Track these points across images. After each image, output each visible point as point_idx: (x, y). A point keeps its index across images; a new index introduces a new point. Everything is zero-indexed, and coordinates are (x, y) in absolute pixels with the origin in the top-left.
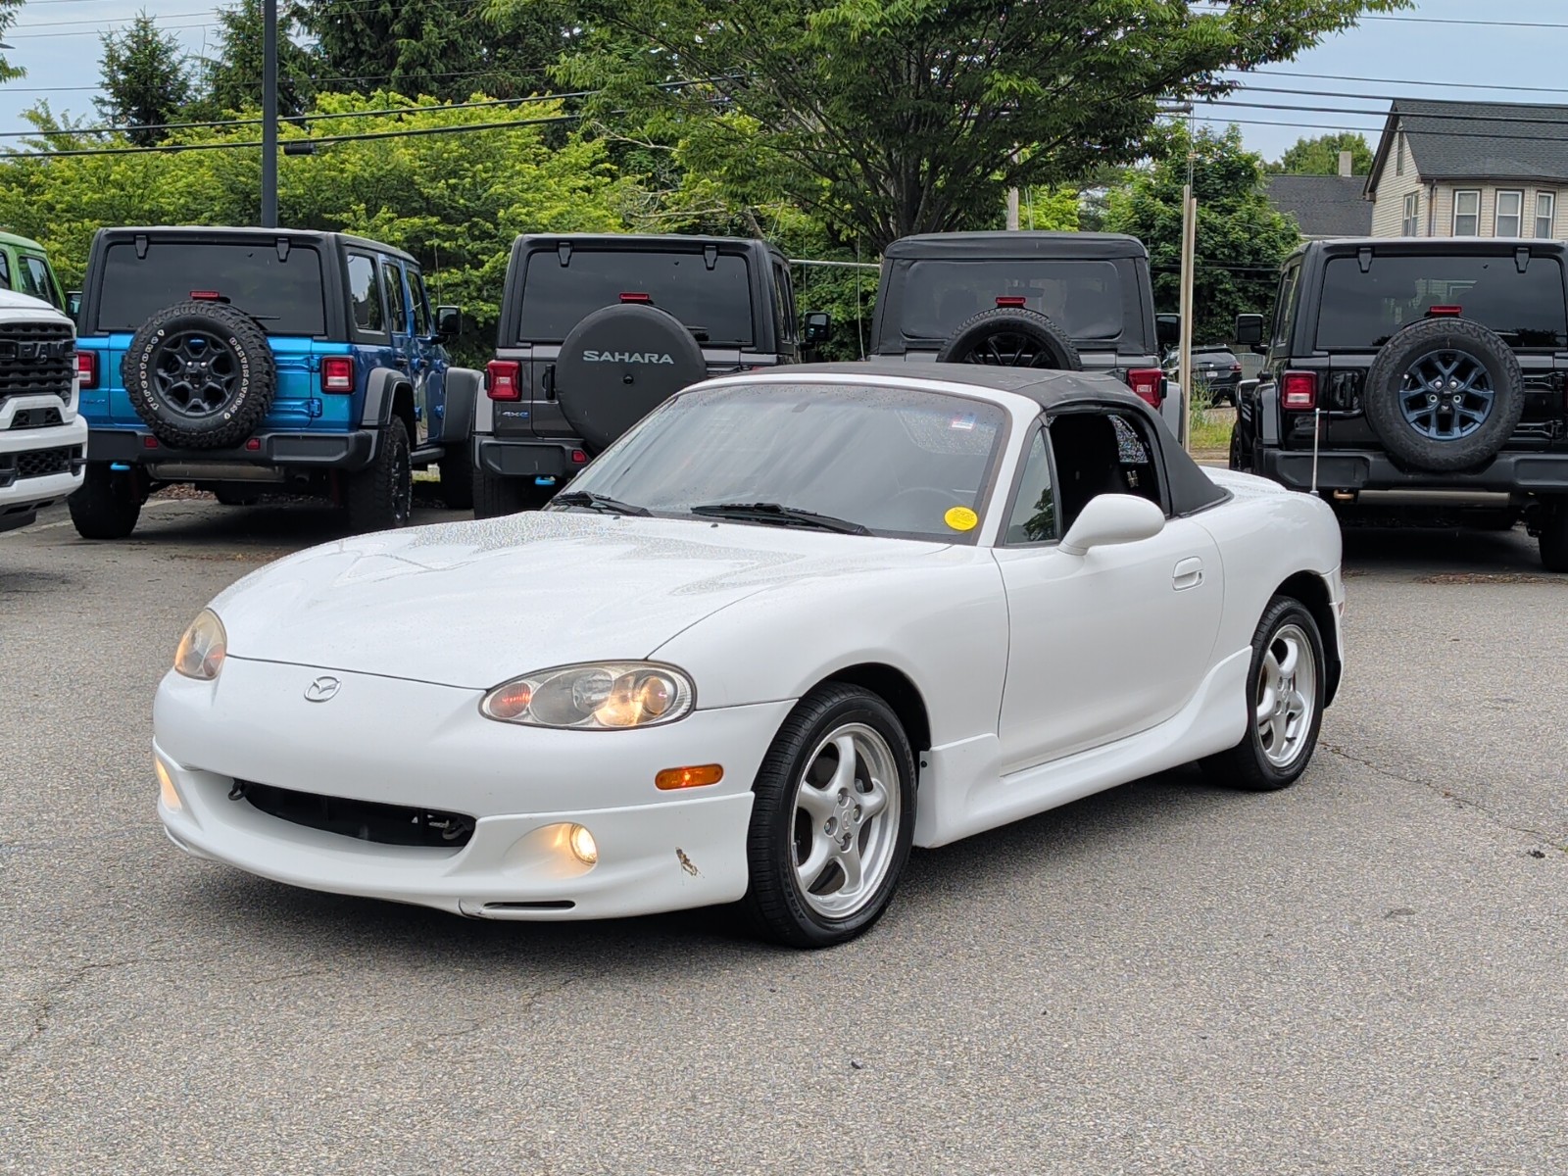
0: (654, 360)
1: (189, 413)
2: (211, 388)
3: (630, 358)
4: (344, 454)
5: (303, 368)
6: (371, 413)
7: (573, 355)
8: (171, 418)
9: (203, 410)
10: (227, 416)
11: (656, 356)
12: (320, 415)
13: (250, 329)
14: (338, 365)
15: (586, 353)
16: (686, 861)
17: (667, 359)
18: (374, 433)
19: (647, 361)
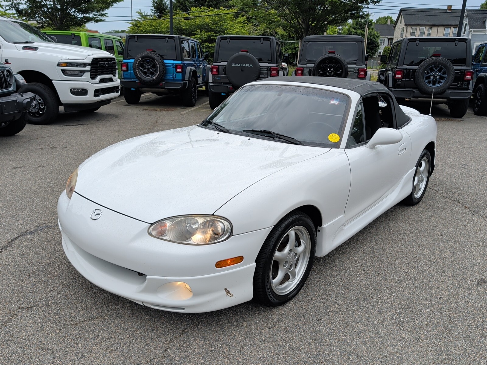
0: (248, 66)
1: (147, 77)
2: (151, 71)
3: (243, 65)
4: (181, 87)
5: (171, 67)
6: (187, 77)
7: (230, 64)
8: (143, 78)
9: (150, 76)
10: (155, 78)
11: (249, 65)
12: (175, 78)
13: (159, 58)
14: (179, 66)
15: (233, 64)
16: (228, 292)
17: (251, 65)
18: (187, 82)
19: (246, 66)
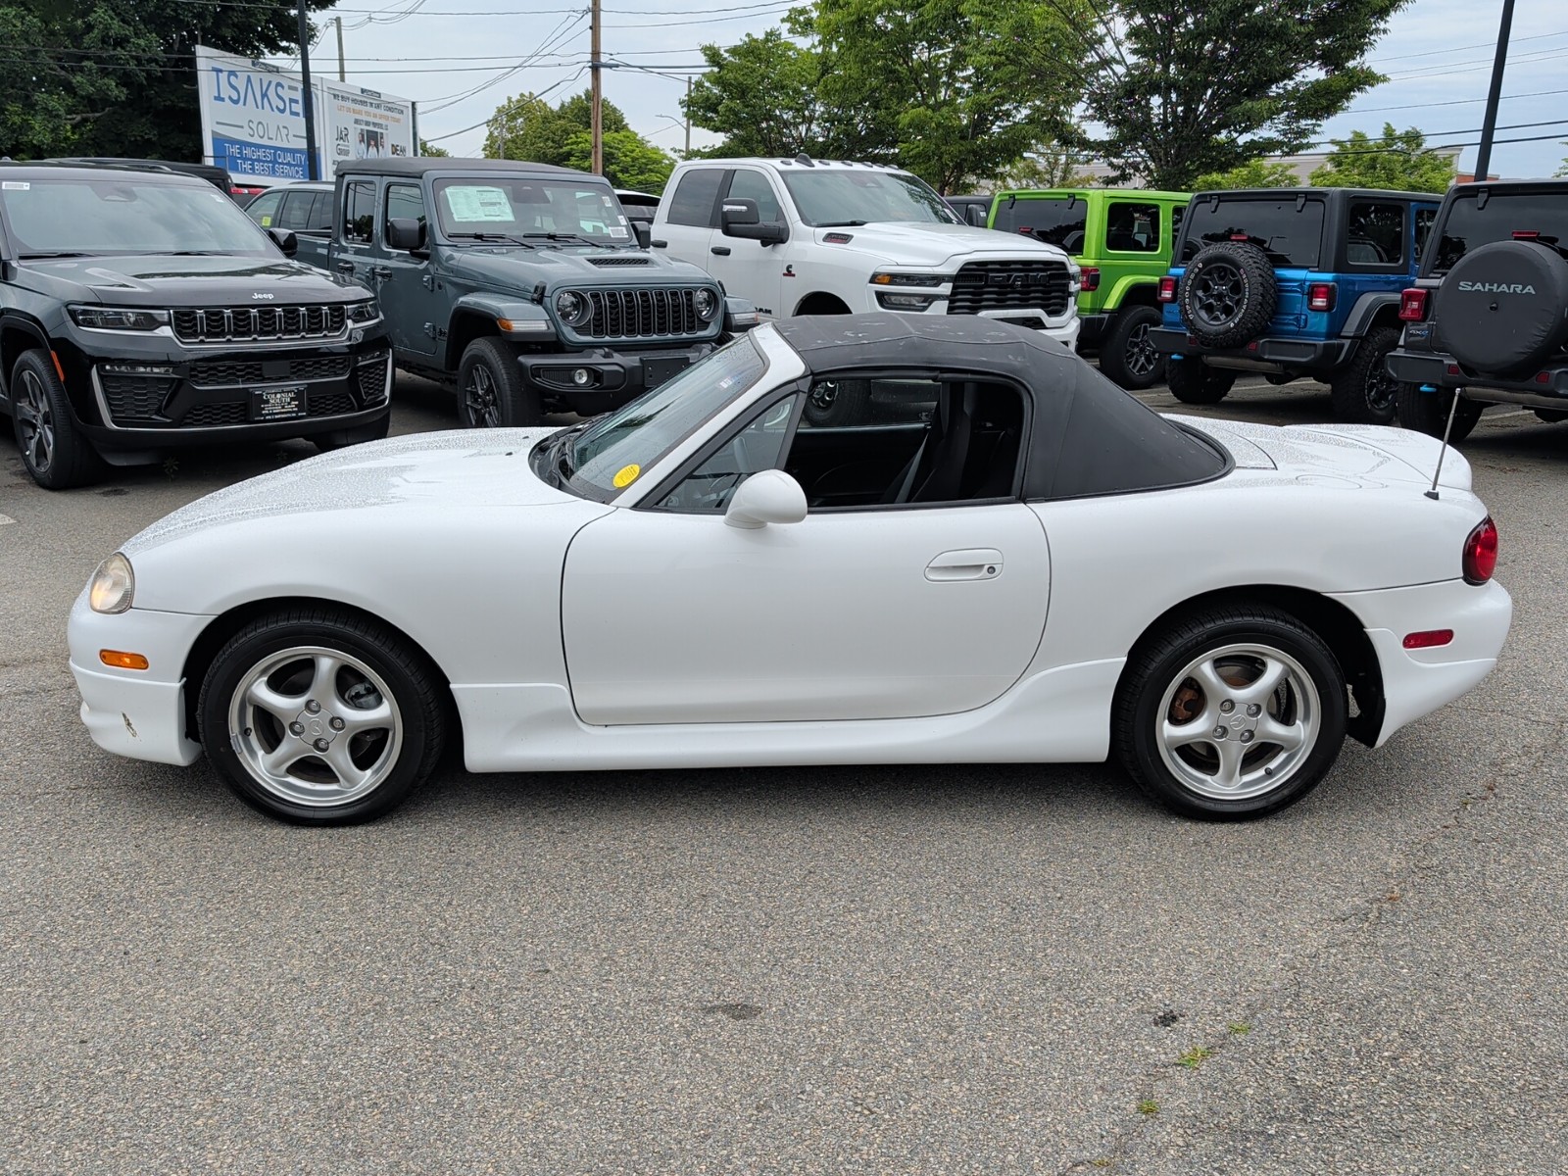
0: (1518, 290)
1: (1212, 322)
2: (1227, 304)
3: (1498, 288)
4: (1313, 356)
5: (1297, 292)
6: (1351, 327)
7: (1452, 285)
8: (1200, 325)
9: (1220, 320)
10: (1232, 325)
11: (1521, 287)
12: (1305, 326)
13: (1255, 262)
14: (1323, 289)
15: (1462, 284)
16: (129, 724)
17: (1530, 289)
18: (1347, 343)
19: (1512, 291)
